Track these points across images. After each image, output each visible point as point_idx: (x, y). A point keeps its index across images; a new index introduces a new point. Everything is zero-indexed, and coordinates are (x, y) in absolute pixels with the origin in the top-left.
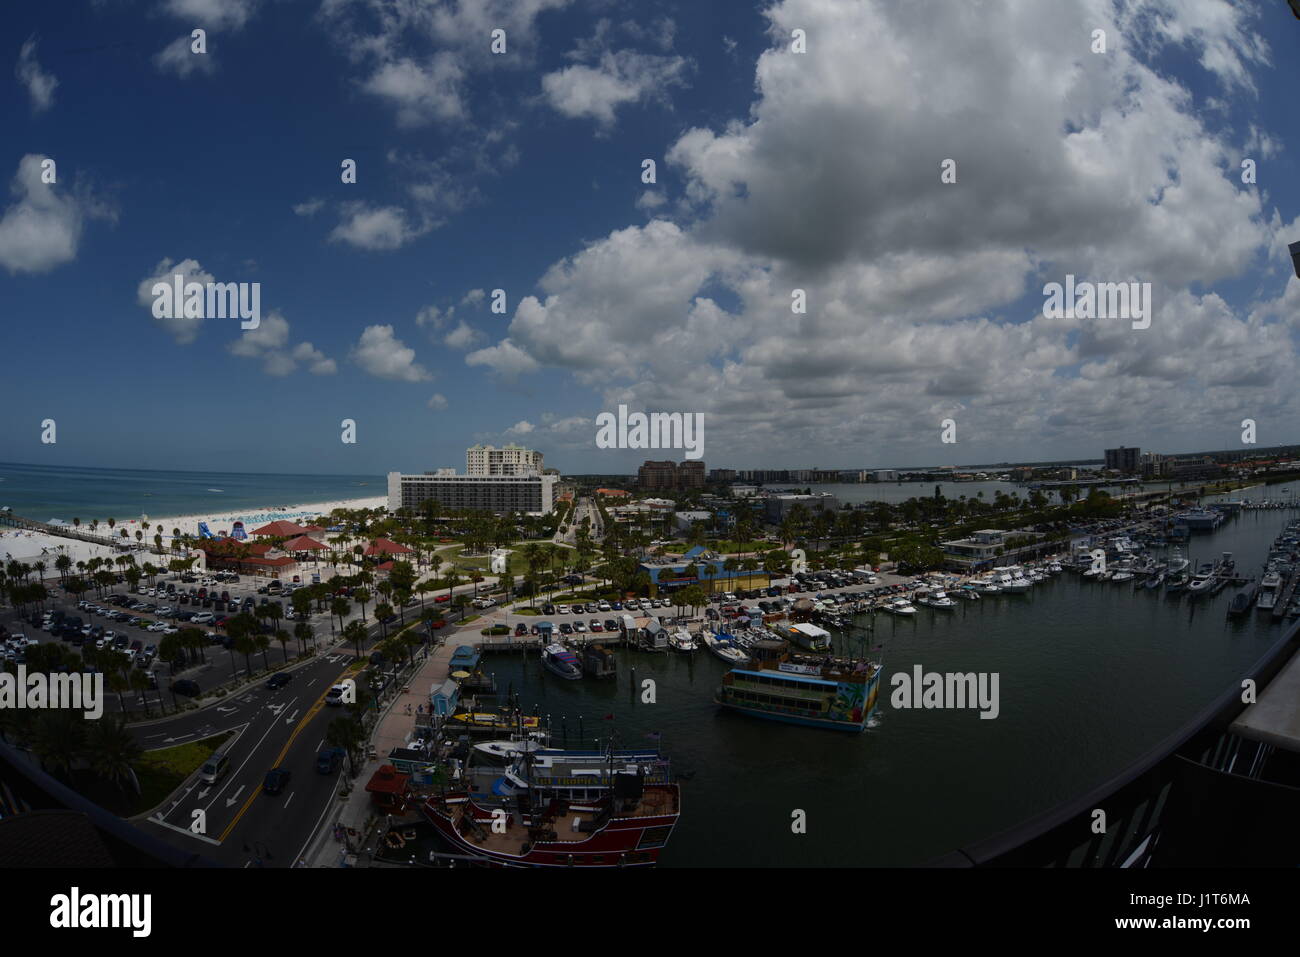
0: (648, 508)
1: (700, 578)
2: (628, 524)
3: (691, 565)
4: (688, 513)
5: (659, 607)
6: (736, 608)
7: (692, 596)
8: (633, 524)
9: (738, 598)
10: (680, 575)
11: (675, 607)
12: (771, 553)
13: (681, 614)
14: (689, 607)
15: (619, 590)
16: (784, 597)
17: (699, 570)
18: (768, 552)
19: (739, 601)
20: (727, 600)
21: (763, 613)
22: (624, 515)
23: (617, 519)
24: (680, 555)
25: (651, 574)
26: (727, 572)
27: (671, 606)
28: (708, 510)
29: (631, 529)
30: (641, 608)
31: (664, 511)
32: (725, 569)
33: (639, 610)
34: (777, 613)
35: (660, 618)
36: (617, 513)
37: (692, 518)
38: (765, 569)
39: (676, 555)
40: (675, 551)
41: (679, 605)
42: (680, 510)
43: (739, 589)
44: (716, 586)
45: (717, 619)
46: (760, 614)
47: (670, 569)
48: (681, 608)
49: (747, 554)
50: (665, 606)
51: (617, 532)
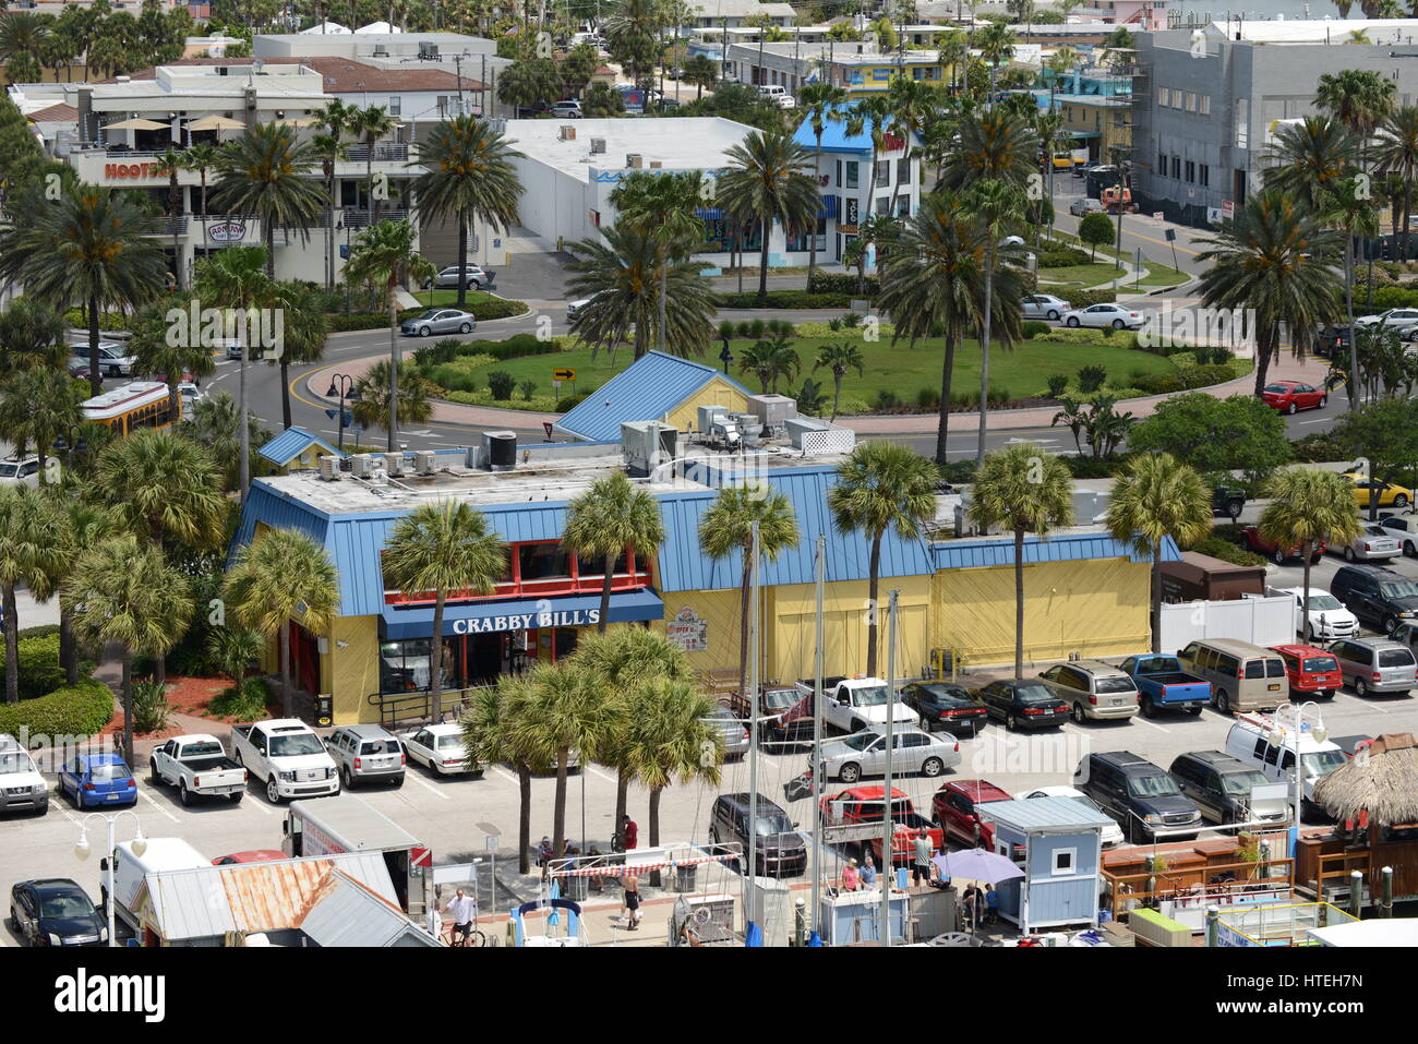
0: (310, 90)
1: (669, 578)
2: (168, 200)
3: (612, 493)
4: (588, 129)
5: (392, 782)
6: (923, 796)
7: (613, 701)
8: (206, 202)
9: (933, 719)
10: (535, 561)
11: (502, 781)
12: (1162, 413)
13: (541, 830)
14: (598, 781)
15: (115, 669)
16: (1250, 728)
17: (666, 525)
18: (1143, 408)
19: (941, 743)
20: (858, 731)
21: (1112, 832)
22: (146, 140)
23: (92, 169)
24: (535, 421)
25: (334, 549)
26: (860, 538)
27: (471, 774)
28: (728, 104)
29: (196, 233)
30: (258, 785)
31: (420, 109)
32: (846, 521)
33: (250, 801)
34: (1211, 839)
35: (397, 863)
36: (94, 124)
37: (613, 162)
38: (1123, 529)
39: (504, 422)
40: (501, 390)
41: (529, 766)
42: (533, 109)
43: (945, 661)
44: (786, 637)
45: (794, 866)
46: (1086, 837)
47: (465, 520)
48: (543, 788)
49: (997, 419)
50: (433, 772)
51: (93, 256)
